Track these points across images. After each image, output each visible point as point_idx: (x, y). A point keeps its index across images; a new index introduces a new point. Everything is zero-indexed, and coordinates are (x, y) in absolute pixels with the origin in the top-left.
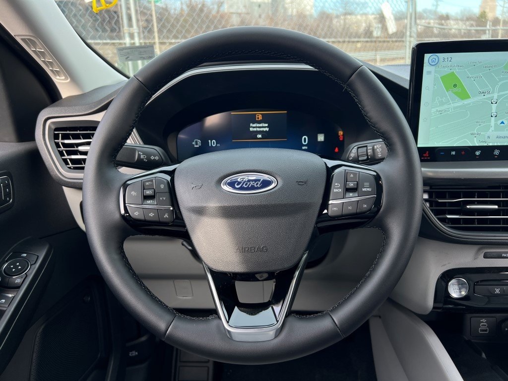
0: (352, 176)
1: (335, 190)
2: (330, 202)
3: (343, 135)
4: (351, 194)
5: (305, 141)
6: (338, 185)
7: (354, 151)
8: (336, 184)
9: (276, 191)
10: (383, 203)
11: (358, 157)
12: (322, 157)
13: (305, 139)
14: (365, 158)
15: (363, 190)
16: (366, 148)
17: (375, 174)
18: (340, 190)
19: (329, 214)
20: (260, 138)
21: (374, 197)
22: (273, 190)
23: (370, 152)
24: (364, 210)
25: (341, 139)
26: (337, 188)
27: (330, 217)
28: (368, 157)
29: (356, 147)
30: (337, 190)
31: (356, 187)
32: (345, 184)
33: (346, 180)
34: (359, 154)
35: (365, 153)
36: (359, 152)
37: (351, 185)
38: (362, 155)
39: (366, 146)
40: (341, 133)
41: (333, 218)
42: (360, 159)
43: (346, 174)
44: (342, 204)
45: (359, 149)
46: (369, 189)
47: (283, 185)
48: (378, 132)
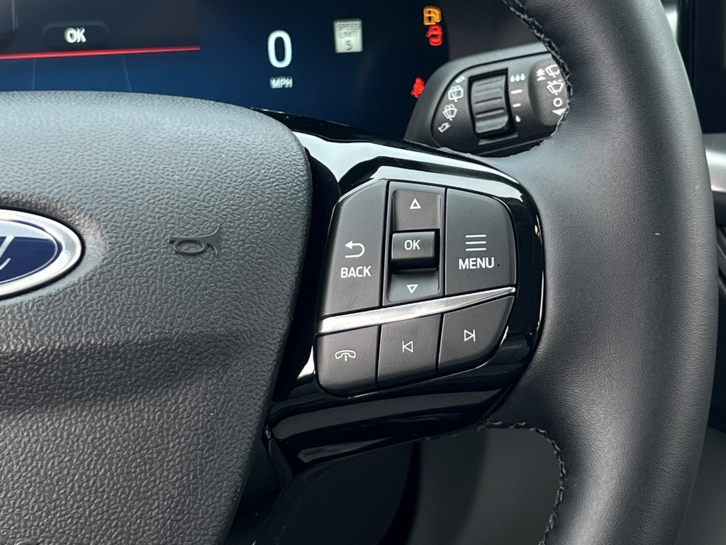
0: (415, 205)
1: (345, 273)
2: (328, 325)
3: (441, 24)
4: (412, 288)
5: (280, 55)
6: (357, 250)
7: (456, 93)
8: (350, 245)
9: (73, 289)
10: (548, 322)
11: (473, 120)
12: (296, 123)
13: (280, 43)
14: (502, 122)
15: (464, 264)
16: (501, 81)
17: (517, 195)
18: (366, 271)
19: (324, 378)
20: (77, 46)
21: (510, 294)
22: (51, 289)
23: (519, 95)
24: (469, 353)
25: (436, 42)
26: (354, 263)
27: (327, 390)
28: (511, 119)
29: (462, 78)
30: (354, 273)
31: (430, 254)
32: (387, 245)
33: (392, 226)
34: (476, 107)
35: (502, 102)
36: (474, 95)
37: (411, 246)
38: (490, 112)
39: (504, 72)
40: (433, 16)
41: (342, 395)
42: (482, 127)
43: (391, 197)
44: (375, 330)
45: (476, 86)
46: (484, 263)
47: (109, 262)
48: (522, 11)
